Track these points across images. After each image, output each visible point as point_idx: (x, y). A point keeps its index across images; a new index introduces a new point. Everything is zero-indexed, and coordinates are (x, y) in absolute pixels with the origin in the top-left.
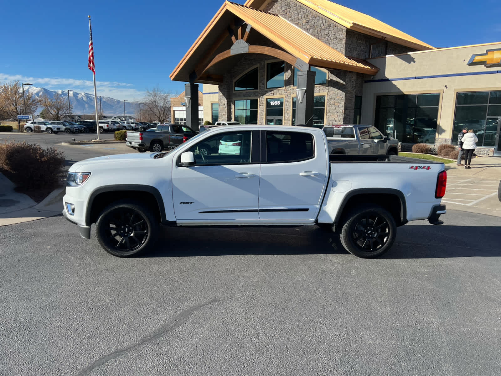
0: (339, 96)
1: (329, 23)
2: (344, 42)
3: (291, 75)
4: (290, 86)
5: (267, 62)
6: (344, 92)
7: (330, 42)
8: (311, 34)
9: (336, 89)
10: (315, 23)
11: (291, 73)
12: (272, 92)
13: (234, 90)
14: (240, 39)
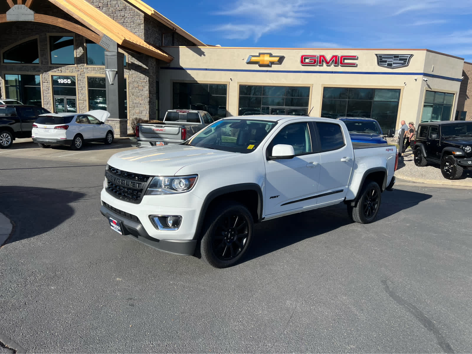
0: (142, 80)
1: (124, 5)
2: (142, 27)
3: (84, 52)
4: (84, 64)
5: (48, 35)
6: (148, 76)
7: (127, 25)
8: (105, 13)
9: (139, 73)
10: (108, 2)
11: (84, 51)
12: (60, 69)
13: (2, 62)
14: (20, 4)
